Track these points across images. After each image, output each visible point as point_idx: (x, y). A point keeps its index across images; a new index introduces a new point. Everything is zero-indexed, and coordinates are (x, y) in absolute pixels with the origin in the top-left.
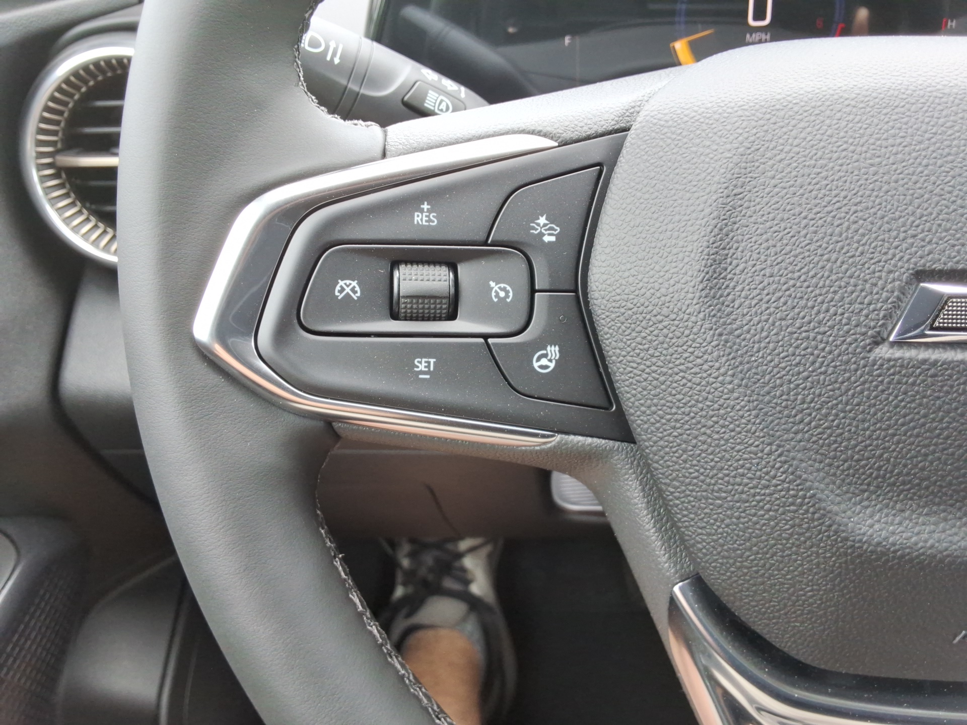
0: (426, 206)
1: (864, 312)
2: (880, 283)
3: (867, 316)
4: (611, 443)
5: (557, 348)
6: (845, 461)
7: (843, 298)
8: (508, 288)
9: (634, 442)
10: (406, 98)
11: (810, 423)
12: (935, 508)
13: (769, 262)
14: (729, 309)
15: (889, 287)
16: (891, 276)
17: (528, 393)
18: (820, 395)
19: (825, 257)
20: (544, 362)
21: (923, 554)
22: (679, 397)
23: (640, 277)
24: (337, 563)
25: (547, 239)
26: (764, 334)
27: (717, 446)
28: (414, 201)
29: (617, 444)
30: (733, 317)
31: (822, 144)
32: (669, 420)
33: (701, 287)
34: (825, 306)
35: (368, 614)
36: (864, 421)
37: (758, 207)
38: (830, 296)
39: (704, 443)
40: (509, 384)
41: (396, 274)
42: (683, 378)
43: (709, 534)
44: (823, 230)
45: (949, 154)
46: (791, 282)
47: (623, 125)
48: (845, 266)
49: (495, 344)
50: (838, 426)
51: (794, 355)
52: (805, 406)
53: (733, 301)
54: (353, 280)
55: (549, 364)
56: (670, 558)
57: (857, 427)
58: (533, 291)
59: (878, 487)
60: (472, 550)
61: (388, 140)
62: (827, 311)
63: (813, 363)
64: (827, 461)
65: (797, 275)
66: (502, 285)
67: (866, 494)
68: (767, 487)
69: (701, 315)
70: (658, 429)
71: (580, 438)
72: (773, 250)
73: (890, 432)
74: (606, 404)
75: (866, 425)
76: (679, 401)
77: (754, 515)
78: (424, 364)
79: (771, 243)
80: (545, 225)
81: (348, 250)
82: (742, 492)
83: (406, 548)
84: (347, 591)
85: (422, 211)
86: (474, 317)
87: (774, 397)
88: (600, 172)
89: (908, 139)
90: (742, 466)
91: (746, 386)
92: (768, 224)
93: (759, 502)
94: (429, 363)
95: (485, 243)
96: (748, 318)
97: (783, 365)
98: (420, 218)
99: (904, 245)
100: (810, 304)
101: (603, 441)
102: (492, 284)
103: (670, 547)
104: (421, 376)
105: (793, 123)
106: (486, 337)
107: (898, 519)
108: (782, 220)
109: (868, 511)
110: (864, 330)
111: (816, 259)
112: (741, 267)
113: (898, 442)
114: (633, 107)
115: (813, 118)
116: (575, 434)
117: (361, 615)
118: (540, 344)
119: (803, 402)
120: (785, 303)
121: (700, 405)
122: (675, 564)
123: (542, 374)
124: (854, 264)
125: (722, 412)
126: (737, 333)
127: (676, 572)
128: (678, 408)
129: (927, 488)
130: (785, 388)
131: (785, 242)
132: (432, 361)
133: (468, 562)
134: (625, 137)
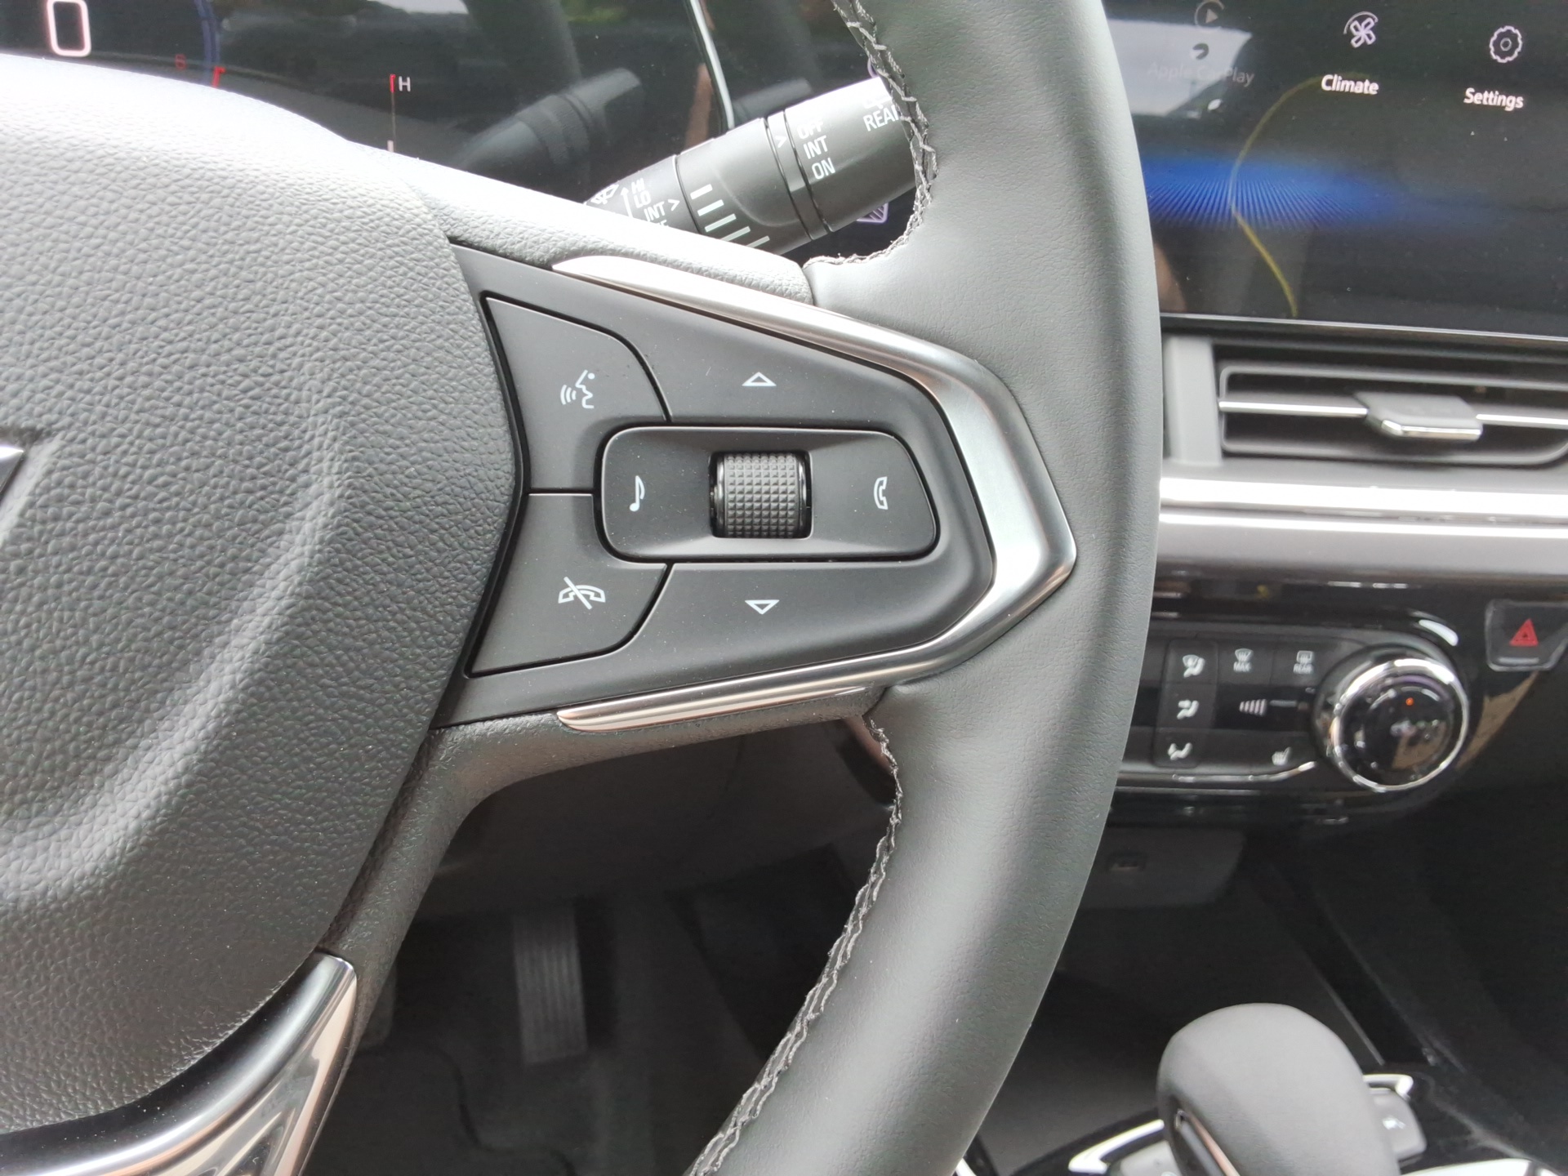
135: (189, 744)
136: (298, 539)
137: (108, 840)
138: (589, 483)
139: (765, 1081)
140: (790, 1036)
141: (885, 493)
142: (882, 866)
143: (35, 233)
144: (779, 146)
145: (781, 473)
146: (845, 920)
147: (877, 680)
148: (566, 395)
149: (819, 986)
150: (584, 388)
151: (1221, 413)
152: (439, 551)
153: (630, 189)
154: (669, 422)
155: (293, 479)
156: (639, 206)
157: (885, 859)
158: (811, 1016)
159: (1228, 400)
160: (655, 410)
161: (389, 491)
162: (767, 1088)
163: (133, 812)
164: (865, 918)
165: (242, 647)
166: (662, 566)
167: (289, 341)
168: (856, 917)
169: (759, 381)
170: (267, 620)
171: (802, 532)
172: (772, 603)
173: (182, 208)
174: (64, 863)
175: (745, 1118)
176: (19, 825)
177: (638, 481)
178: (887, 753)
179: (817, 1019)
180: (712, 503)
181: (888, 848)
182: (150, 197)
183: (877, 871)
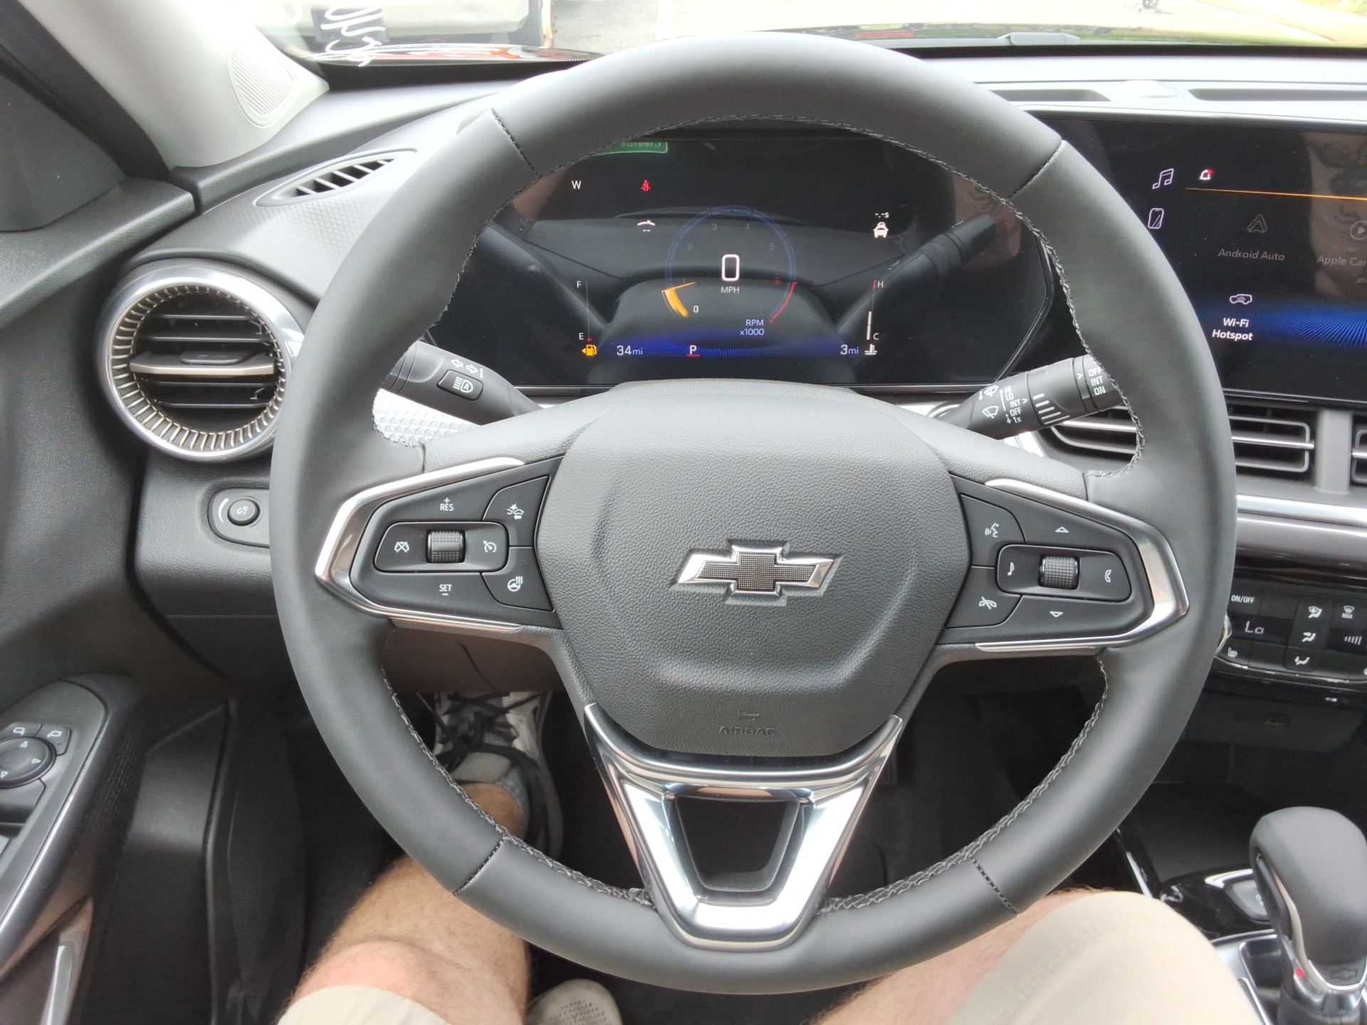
0: (447, 500)
1: (667, 568)
2: (674, 554)
3: (668, 570)
4: (552, 630)
5: (522, 578)
6: (660, 641)
7: (657, 561)
8: (494, 544)
9: (562, 629)
10: (440, 383)
11: (643, 622)
12: (702, 664)
13: (624, 541)
14: (605, 564)
15: (678, 556)
16: (679, 551)
17: (504, 603)
18: (647, 608)
19: (650, 540)
20: (514, 585)
21: (696, 686)
22: (582, 607)
23: (562, 544)
24: (394, 698)
25: (516, 517)
26: (621, 577)
27: (600, 633)
28: (439, 498)
29: (555, 630)
30: (607, 568)
31: (652, 481)
32: (578, 619)
33: (591, 552)
34: (649, 564)
35: (412, 727)
36: (667, 621)
37: (620, 513)
38: (652, 559)
39: (594, 631)
40: (494, 597)
41: (430, 537)
42: (584, 598)
43: (599, 678)
44: (649, 526)
45: (712, 490)
46: (634, 552)
47: (562, 452)
48: (658, 545)
49: (486, 576)
50: (655, 624)
51: (635, 588)
52: (640, 613)
53: (607, 560)
54: (405, 541)
55: (517, 586)
56: (583, 692)
57: (664, 624)
58: (508, 546)
59: (675, 654)
60: (516, 705)
61: (426, 459)
62: (650, 567)
63: (644, 592)
64: (651, 641)
65: (637, 548)
66: (491, 543)
67: (670, 657)
68: (622, 654)
69: (591, 567)
70: (573, 623)
71: (534, 627)
72: (626, 535)
73: (679, 626)
74: (549, 608)
75: (668, 623)
76: (582, 609)
77: (618, 668)
78: (445, 588)
79: (625, 531)
80: (515, 510)
81: (402, 525)
82: (612, 657)
83: (446, 704)
84: (400, 714)
85: (445, 503)
86: (475, 561)
87: (626, 609)
88: (548, 479)
89: (693, 481)
90: (612, 644)
91: (612, 603)
92: (624, 522)
93: (620, 661)
94: (448, 587)
95: (481, 520)
96: (614, 569)
97: (630, 593)
98: (443, 507)
99: (686, 536)
100: (642, 563)
101: (547, 629)
102: (485, 542)
103: (584, 687)
104: (443, 594)
105: (640, 468)
106: (481, 572)
107: (684, 670)
108: (631, 520)
109: (671, 666)
110: (666, 577)
111: (646, 541)
112: (610, 543)
113: (683, 632)
114: (569, 440)
115: (649, 466)
116: (532, 625)
117: (408, 727)
118: (511, 576)
119: (639, 612)
120: (631, 562)
121: (592, 612)
122: (586, 695)
123: (513, 592)
124: (663, 544)
125: (601, 616)
126: (608, 576)
127: (587, 699)
128: (582, 613)
129: (698, 654)
130: (631, 604)
131: (632, 531)
132: (450, 586)
133: (511, 718)
134: (562, 458)
135: (870, 648)
136: (904, 587)
137: (847, 674)
138: (994, 564)
139: (1042, 785)
140: (1054, 771)
141: (1110, 576)
142: (1097, 714)
143: (836, 492)
144: (1079, 378)
145: (1068, 566)
146: (1080, 732)
147: (1101, 645)
148: (987, 532)
149: (1067, 755)
150: (994, 530)
151: (1353, 459)
152: (944, 590)
153: (1004, 390)
154: (1025, 543)
155: (904, 568)
156: (1007, 400)
157: (1098, 712)
158: (1063, 765)
159: (1360, 450)
160: (1022, 539)
161: (931, 571)
162: (1044, 788)
163: (854, 667)
164: (1088, 732)
165: (886, 620)
166: (1018, 596)
167: (905, 523)
168: (1084, 731)
169: (1062, 530)
170: (894, 612)
171: (1074, 587)
172: (1060, 613)
173: (875, 480)
174: (834, 679)
175: (1034, 797)
176: (824, 667)
177: (1012, 564)
178: (1103, 671)
179: (1066, 766)
180: (1039, 572)
181: (1100, 707)
182: (866, 477)
183: (1095, 715)
